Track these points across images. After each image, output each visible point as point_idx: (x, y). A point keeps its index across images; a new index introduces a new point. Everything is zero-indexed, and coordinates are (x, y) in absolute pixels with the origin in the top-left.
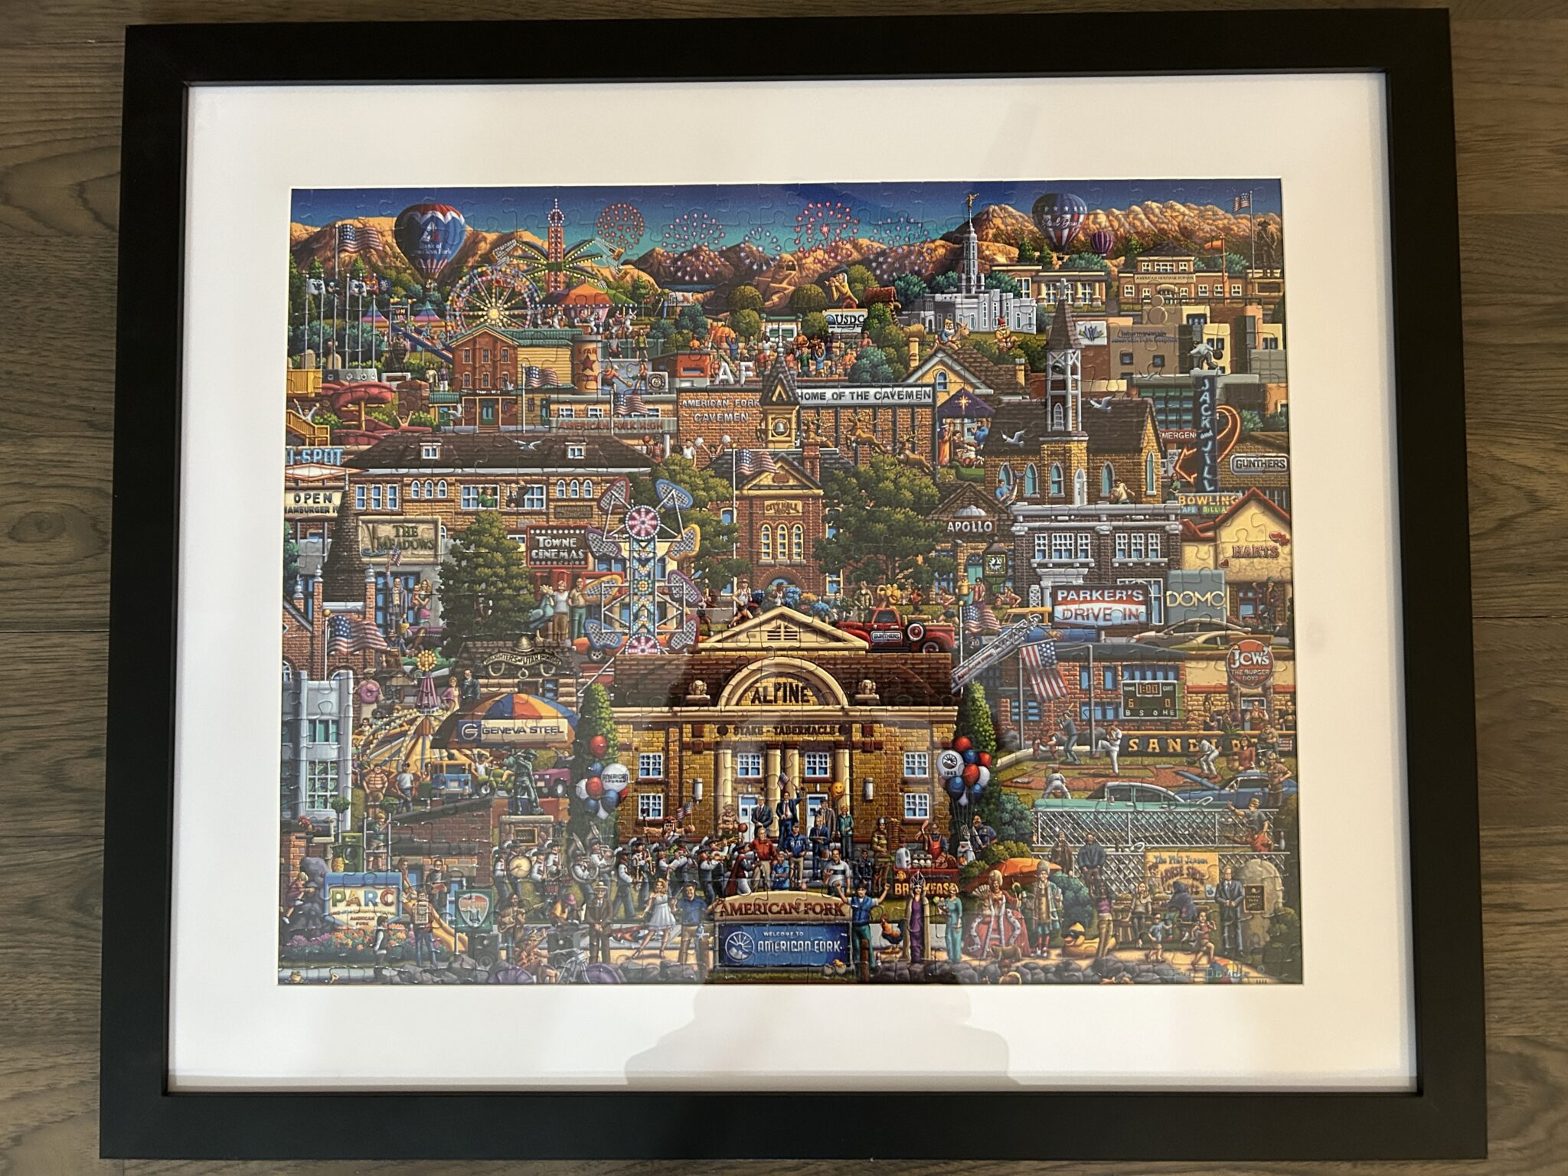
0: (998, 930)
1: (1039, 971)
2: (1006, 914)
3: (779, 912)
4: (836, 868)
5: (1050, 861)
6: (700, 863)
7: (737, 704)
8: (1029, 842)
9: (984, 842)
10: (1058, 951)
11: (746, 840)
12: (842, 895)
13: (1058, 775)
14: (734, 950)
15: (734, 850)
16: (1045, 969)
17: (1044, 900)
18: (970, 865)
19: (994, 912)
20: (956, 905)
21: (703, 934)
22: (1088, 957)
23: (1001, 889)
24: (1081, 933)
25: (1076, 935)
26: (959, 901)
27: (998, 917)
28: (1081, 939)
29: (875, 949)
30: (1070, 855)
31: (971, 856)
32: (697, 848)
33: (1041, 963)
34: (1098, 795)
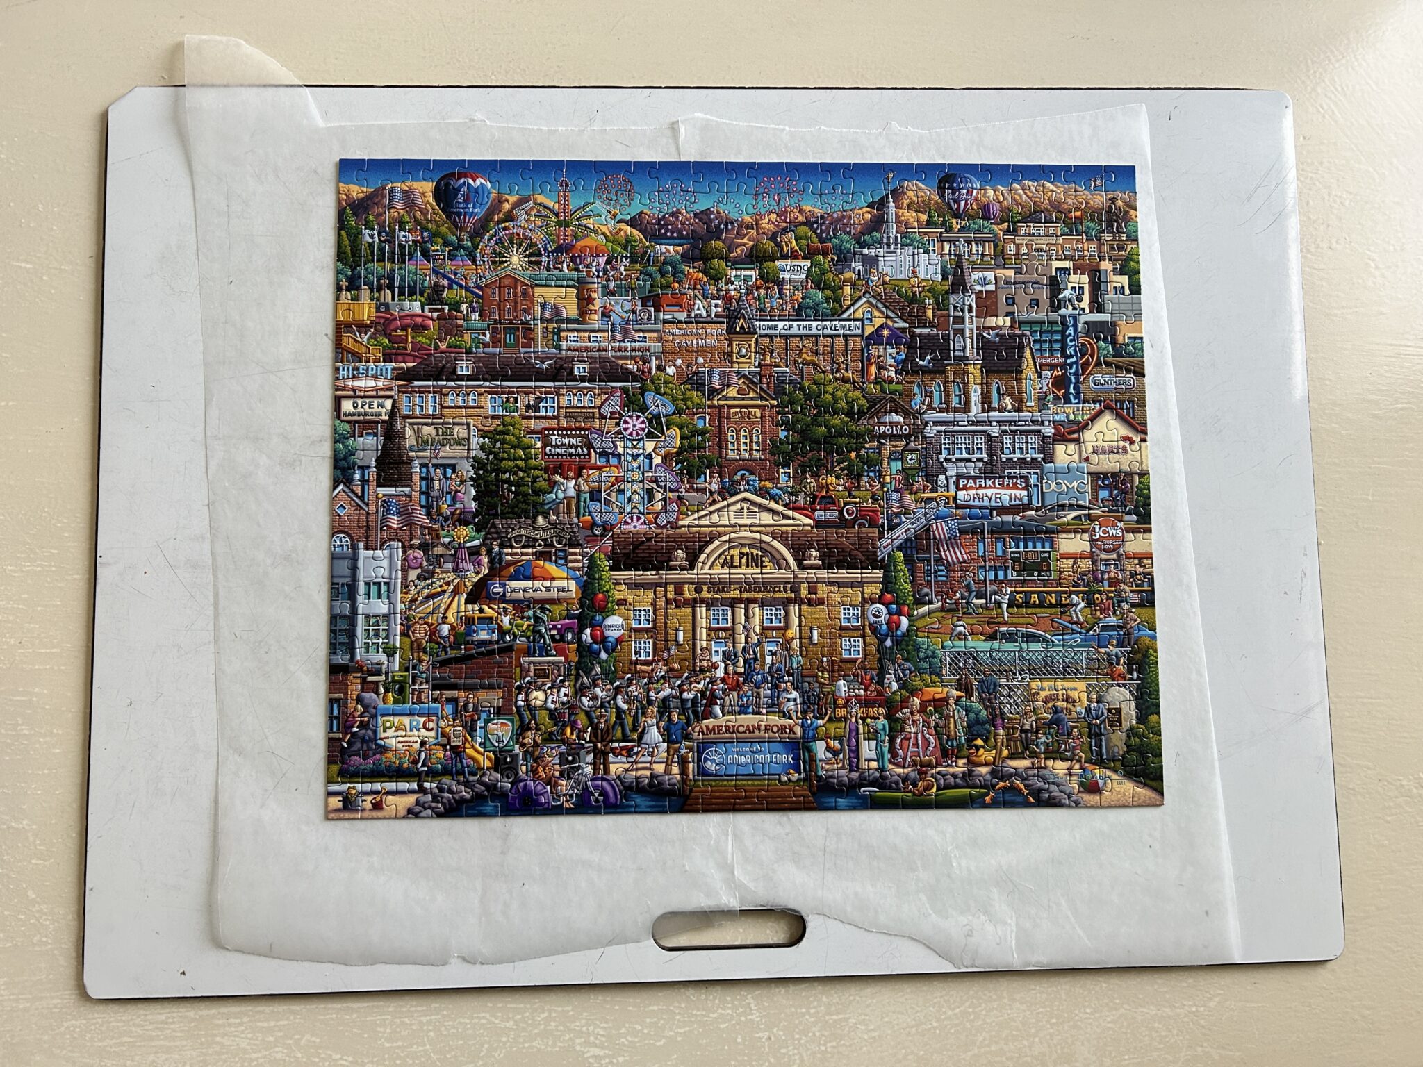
0: (916, 745)
1: (949, 777)
2: (922, 732)
3: (744, 732)
4: (789, 696)
5: (957, 690)
6: (681, 693)
7: (710, 569)
8: (940, 675)
9: (905, 675)
10: (965, 761)
11: (718, 675)
12: (794, 717)
13: (961, 623)
14: (709, 763)
15: (709, 683)
16: (954, 776)
17: (952, 720)
18: (894, 693)
19: (913, 730)
20: (884, 725)
21: (685, 750)
22: (986, 764)
23: (918, 712)
24: (982, 747)
25: (978, 748)
26: (886, 722)
27: (916, 733)
28: (982, 751)
29: (820, 761)
30: (972, 684)
31: (895, 686)
32: (679, 682)
33: (951, 770)
34: (992, 637)
